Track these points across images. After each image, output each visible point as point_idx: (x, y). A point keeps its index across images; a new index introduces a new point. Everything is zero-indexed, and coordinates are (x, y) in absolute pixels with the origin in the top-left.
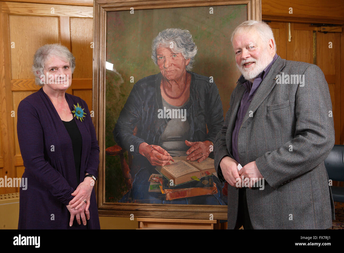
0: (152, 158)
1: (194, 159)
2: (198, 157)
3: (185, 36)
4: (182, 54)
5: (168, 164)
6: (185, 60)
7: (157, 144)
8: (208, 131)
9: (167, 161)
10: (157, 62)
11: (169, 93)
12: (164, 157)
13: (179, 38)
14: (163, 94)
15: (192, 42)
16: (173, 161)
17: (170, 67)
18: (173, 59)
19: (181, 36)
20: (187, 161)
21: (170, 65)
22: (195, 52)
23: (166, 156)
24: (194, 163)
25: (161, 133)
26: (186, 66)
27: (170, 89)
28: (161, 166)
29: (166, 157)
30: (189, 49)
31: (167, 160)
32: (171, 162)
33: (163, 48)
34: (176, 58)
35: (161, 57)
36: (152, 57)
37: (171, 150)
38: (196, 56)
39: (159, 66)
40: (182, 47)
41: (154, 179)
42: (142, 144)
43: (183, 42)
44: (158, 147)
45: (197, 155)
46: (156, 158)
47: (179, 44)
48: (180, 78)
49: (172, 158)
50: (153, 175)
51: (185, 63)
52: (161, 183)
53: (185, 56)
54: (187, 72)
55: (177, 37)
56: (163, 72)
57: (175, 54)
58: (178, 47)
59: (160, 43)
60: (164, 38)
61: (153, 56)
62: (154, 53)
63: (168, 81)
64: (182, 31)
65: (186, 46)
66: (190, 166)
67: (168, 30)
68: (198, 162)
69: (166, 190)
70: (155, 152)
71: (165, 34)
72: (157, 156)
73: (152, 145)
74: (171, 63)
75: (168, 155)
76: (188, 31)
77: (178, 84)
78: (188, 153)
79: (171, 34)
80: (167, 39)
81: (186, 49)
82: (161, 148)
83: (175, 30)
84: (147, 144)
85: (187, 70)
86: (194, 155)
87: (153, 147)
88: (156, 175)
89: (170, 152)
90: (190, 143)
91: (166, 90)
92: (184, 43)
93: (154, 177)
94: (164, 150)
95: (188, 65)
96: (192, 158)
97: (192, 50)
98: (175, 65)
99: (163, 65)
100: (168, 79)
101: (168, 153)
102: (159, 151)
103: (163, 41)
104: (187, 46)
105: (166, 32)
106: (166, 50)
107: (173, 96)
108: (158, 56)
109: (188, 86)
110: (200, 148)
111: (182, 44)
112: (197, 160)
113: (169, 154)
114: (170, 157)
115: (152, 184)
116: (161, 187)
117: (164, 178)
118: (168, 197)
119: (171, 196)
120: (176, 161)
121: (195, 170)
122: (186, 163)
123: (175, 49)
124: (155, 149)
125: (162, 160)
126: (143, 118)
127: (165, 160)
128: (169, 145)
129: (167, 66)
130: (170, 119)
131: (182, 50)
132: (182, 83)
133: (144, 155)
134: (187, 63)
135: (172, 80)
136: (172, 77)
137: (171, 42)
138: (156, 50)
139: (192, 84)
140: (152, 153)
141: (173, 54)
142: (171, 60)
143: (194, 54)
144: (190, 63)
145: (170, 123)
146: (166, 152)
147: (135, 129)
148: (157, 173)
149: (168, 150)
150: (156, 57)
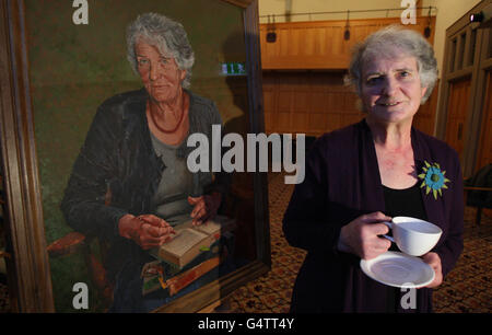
0: (142, 238)
3: (177, 31)
4: (176, 60)
5: (168, 240)
6: (179, 71)
7: (148, 212)
8: (214, 179)
9: (167, 236)
10: (137, 68)
11: (161, 124)
12: (162, 230)
13: (169, 34)
14: (151, 125)
15: (188, 43)
16: (173, 233)
17: (159, 80)
18: (162, 66)
19: (172, 30)
20: (193, 227)
21: (159, 76)
22: (192, 59)
23: (164, 228)
24: (201, 228)
25: (153, 192)
26: (181, 82)
27: (161, 117)
28: (158, 247)
29: (165, 230)
30: (185, 53)
31: (166, 233)
32: (172, 236)
33: (145, 45)
34: (166, 66)
35: (144, 61)
37: (171, 216)
39: (141, 75)
40: (175, 49)
42: (124, 218)
43: (175, 41)
44: (151, 217)
47: (170, 42)
48: (175, 99)
49: (173, 229)
50: (147, 265)
52: (160, 273)
53: (179, 65)
54: (184, 90)
55: (166, 31)
58: (169, 46)
59: (140, 35)
60: (146, 27)
62: (132, 50)
63: (158, 103)
64: (174, 24)
65: (180, 48)
66: (197, 233)
67: (153, 15)
70: (147, 226)
71: (148, 22)
72: (149, 232)
73: (141, 216)
74: (161, 73)
75: (166, 227)
77: (171, 109)
78: (193, 215)
80: (151, 30)
81: (181, 53)
82: (156, 218)
83: (163, 19)
84: (132, 216)
85: (183, 87)
87: (142, 220)
89: (170, 219)
90: (194, 200)
91: (156, 118)
92: (177, 43)
93: (149, 268)
94: (160, 219)
95: (184, 79)
97: (188, 57)
98: (166, 77)
99: (148, 75)
100: (157, 99)
101: (168, 222)
102: (154, 223)
103: (146, 31)
104: (182, 49)
105: (149, 18)
106: (150, 49)
107: (165, 129)
108: (139, 58)
109: (186, 112)
111: (175, 44)
113: (168, 224)
114: (170, 228)
115: (146, 280)
116: (161, 280)
117: (164, 264)
118: (173, 290)
119: (176, 286)
120: (178, 232)
121: (203, 236)
122: (192, 230)
123: (165, 50)
124: (146, 222)
125: (158, 236)
126: (121, 170)
127: (163, 234)
128: (166, 209)
129: (155, 78)
130: (165, 167)
131: (175, 54)
132: (177, 107)
133: (128, 236)
134: (183, 76)
135: (163, 102)
136: (163, 97)
137: (159, 37)
138: (135, 47)
139: (190, 109)
140: (141, 229)
141: (163, 59)
142: (159, 67)
143: (191, 65)
144: (187, 77)
145: (165, 173)
146: (163, 222)
147: (108, 194)
148: (154, 259)
149: (165, 218)
150: (136, 59)
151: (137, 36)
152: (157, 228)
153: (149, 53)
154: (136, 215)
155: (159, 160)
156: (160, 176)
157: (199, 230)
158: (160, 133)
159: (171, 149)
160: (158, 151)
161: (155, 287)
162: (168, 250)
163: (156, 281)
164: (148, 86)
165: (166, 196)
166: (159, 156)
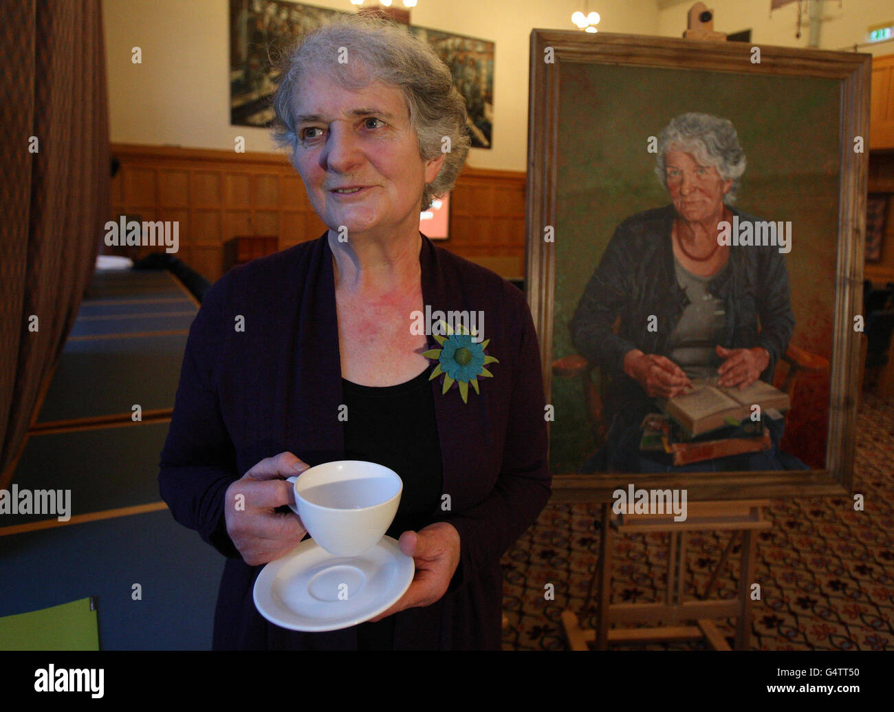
0: (649, 381)
1: (731, 383)
2: (738, 380)
3: (723, 131)
4: (718, 169)
5: (680, 394)
6: (721, 183)
7: (659, 352)
8: (760, 327)
9: (680, 388)
10: (665, 181)
11: (689, 249)
12: (674, 379)
13: (712, 136)
14: (676, 250)
15: (737, 145)
16: (690, 387)
17: (693, 195)
18: (698, 177)
19: (716, 130)
20: (718, 387)
21: (693, 189)
22: (742, 166)
23: (677, 377)
24: (731, 391)
26: (723, 195)
27: (691, 240)
28: (667, 399)
29: (679, 380)
30: (731, 159)
31: (680, 384)
32: (686, 390)
33: (678, 154)
34: (704, 177)
35: (675, 173)
36: (657, 171)
37: (689, 365)
38: (743, 176)
39: (670, 189)
40: (717, 154)
41: (652, 424)
42: (630, 353)
43: (719, 145)
44: (663, 360)
45: (738, 375)
46: (657, 382)
47: (712, 146)
49: (689, 381)
50: (650, 415)
51: (722, 187)
52: (665, 432)
53: (722, 174)
54: (727, 207)
55: (707, 133)
56: (677, 204)
57: (702, 167)
58: (709, 152)
59: (672, 142)
60: (681, 132)
61: (659, 167)
62: (660, 162)
63: (688, 223)
64: (719, 122)
65: (724, 153)
66: (724, 397)
67: (690, 116)
68: (739, 390)
69: (674, 446)
70: (656, 369)
71: (684, 124)
72: (659, 378)
73: (652, 356)
74: (695, 185)
75: (681, 376)
76: (729, 122)
77: (706, 231)
78: (720, 371)
79: (694, 124)
80: (687, 134)
81: (726, 159)
82: (669, 362)
83: (704, 118)
84: (640, 353)
85: (726, 203)
86: (731, 375)
87: (652, 360)
88: (656, 416)
89: (687, 369)
90: (725, 352)
91: (684, 241)
92: (722, 147)
93: (652, 421)
94: (674, 365)
95: (727, 192)
96: (728, 380)
97: (736, 163)
98: (701, 191)
99: (678, 189)
100: (687, 218)
101: (685, 371)
102: (666, 368)
103: (680, 138)
104: (728, 153)
105: (685, 120)
106: (685, 157)
107: (696, 255)
108: (669, 170)
110: (744, 362)
111: (718, 149)
112: (737, 386)
113: (683, 374)
114: (685, 380)
115: (646, 434)
116: (665, 440)
117: (671, 421)
118: (678, 459)
119: (684, 456)
120: (696, 388)
121: (731, 403)
122: (716, 392)
123: (703, 156)
124: (657, 364)
125: (669, 385)
127: (676, 385)
128: (685, 355)
129: (686, 192)
130: (688, 302)
131: (717, 161)
133: (632, 375)
134: (726, 187)
135: (695, 222)
136: (696, 216)
137: (696, 142)
138: (664, 157)
141: (700, 168)
142: (694, 179)
143: (741, 172)
144: (733, 189)
145: (688, 310)
146: (678, 370)
147: (618, 322)
148: (658, 411)
149: (681, 365)
150: (665, 171)
151: (668, 142)
152: (669, 375)
153: (683, 163)
154: (646, 353)
155: (682, 293)
156: (680, 312)
157: (727, 394)
158: (686, 259)
159: (700, 281)
160: (682, 281)
161: (657, 447)
162: (679, 406)
163: (658, 439)
164: (677, 203)
165: (685, 340)
166: (682, 285)
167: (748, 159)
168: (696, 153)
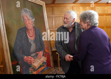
0: (28, 62)
4: (31, 20)
5: (33, 62)
8: (41, 47)
13: (29, 13)
14: (28, 35)
15: (33, 15)
20: (38, 59)
22: (34, 19)
25: (30, 51)
27: (30, 33)
32: (34, 61)
34: (29, 21)
35: (25, 20)
41: (31, 70)
42: (24, 57)
44: (30, 57)
50: (30, 68)
52: (33, 70)
54: (33, 27)
60: (24, 12)
64: (30, 10)
65: (31, 16)
67: (25, 9)
79: (26, 11)
81: (32, 18)
83: (27, 9)
86: (39, 56)
90: (38, 53)
97: (33, 19)
100: (28, 29)
109: (34, 32)
110: (40, 54)
112: (40, 58)
114: (34, 59)
116: (33, 72)
117: (33, 68)
119: (36, 73)
120: (35, 60)
121: (40, 61)
123: (29, 17)
124: (29, 58)
125: (31, 61)
126: (23, 46)
128: (33, 55)
129: (27, 24)
130: (31, 45)
131: (31, 18)
132: (32, 31)
133: (26, 61)
135: (30, 30)
136: (30, 28)
137: (27, 14)
138: (23, 16)
139: (35, 31)
140: (28, 60)
141: (28, 19)
143: (34, 20)
144: (34, 23)
145: (32, 46)
146: (32, 58)
147: (21, 51)
148: (31, 67)
149: (33, 57)
150: (23, 19)
151: (23, 14)
152: (31, 59)
153: (26, 18)
154: (27, 56)
155: (30, 43)
156: (31, 47)
157: (39, 60)
158: (30, 37)
159: (32, 41)
162: (34, 65)
164: (26, 26)
165: (32, 52)
166: (30, 42)
167: (35, 18)
168: (27, 16)
